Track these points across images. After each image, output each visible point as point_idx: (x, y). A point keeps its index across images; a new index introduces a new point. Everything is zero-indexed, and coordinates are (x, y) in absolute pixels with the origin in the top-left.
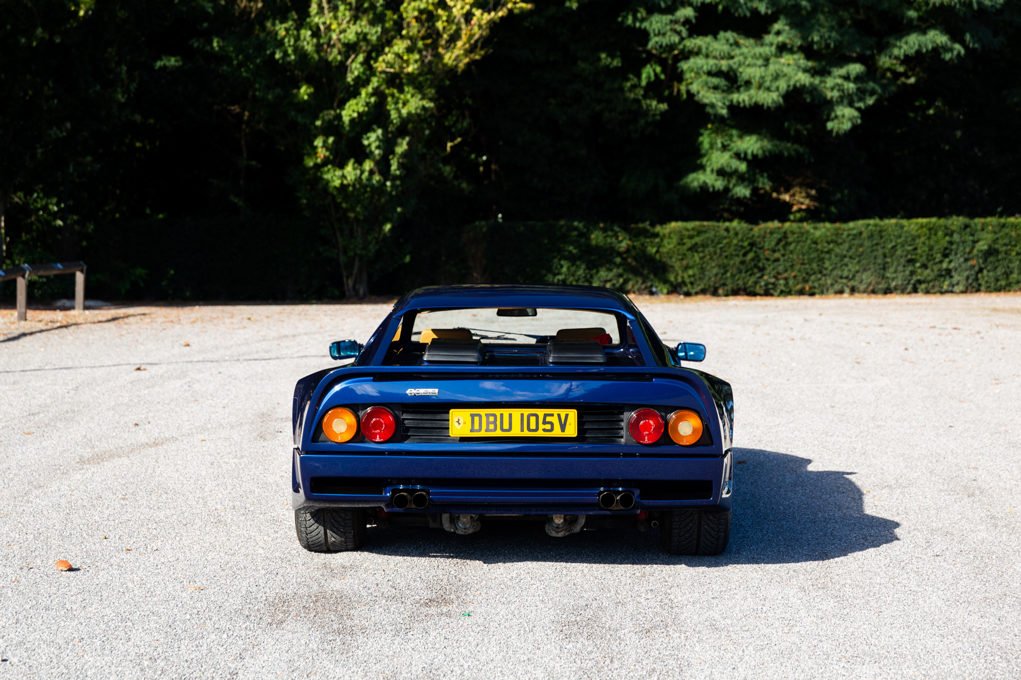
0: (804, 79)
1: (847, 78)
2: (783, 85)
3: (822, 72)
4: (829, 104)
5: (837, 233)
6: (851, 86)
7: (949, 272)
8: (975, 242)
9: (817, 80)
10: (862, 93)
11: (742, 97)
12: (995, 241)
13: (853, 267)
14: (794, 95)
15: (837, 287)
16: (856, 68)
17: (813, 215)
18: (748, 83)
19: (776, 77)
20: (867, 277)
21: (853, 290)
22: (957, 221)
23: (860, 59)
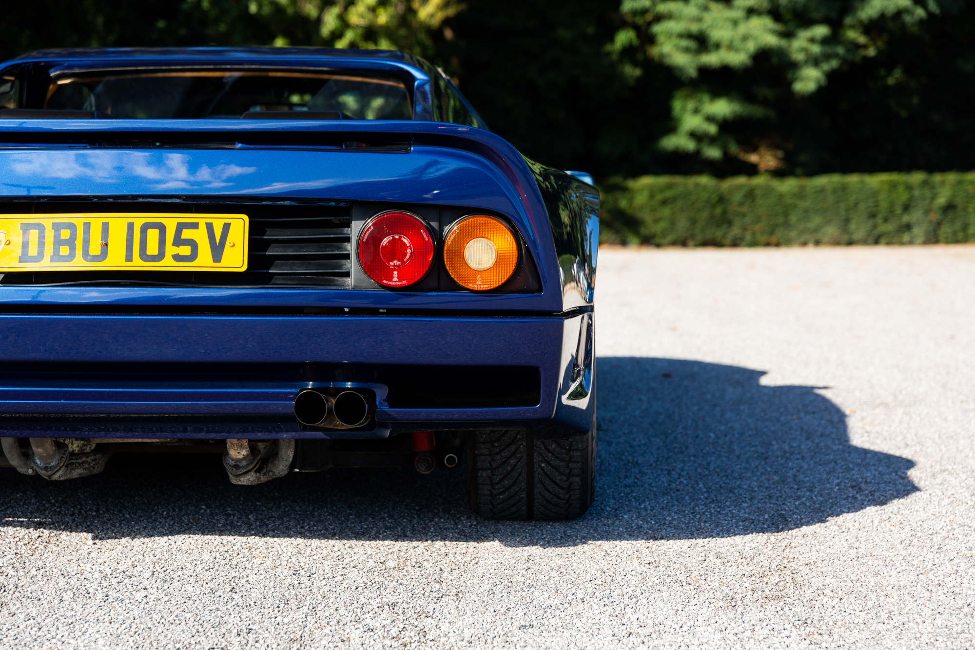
0: (771, 40)
1: (812, 40)
2: (751, 46)
3: (788, 35)
4: (794, 66)
5: (802, 188)
6: (816, 49)
7: (908, 227)
8: (933, 198)
9: (783, 43)
10: (827, 57)
11: (712, 59)
12: (954, 196)
13: (817, 220)
14: (762, 56)
15: (802, 239)
16: (821, 31)
17: (779, 174)
18: (717, 46)
19: (745, 38)
20: (831, 231)
21: (818, 243)
22: (917, 177)
23: (825, 21)
